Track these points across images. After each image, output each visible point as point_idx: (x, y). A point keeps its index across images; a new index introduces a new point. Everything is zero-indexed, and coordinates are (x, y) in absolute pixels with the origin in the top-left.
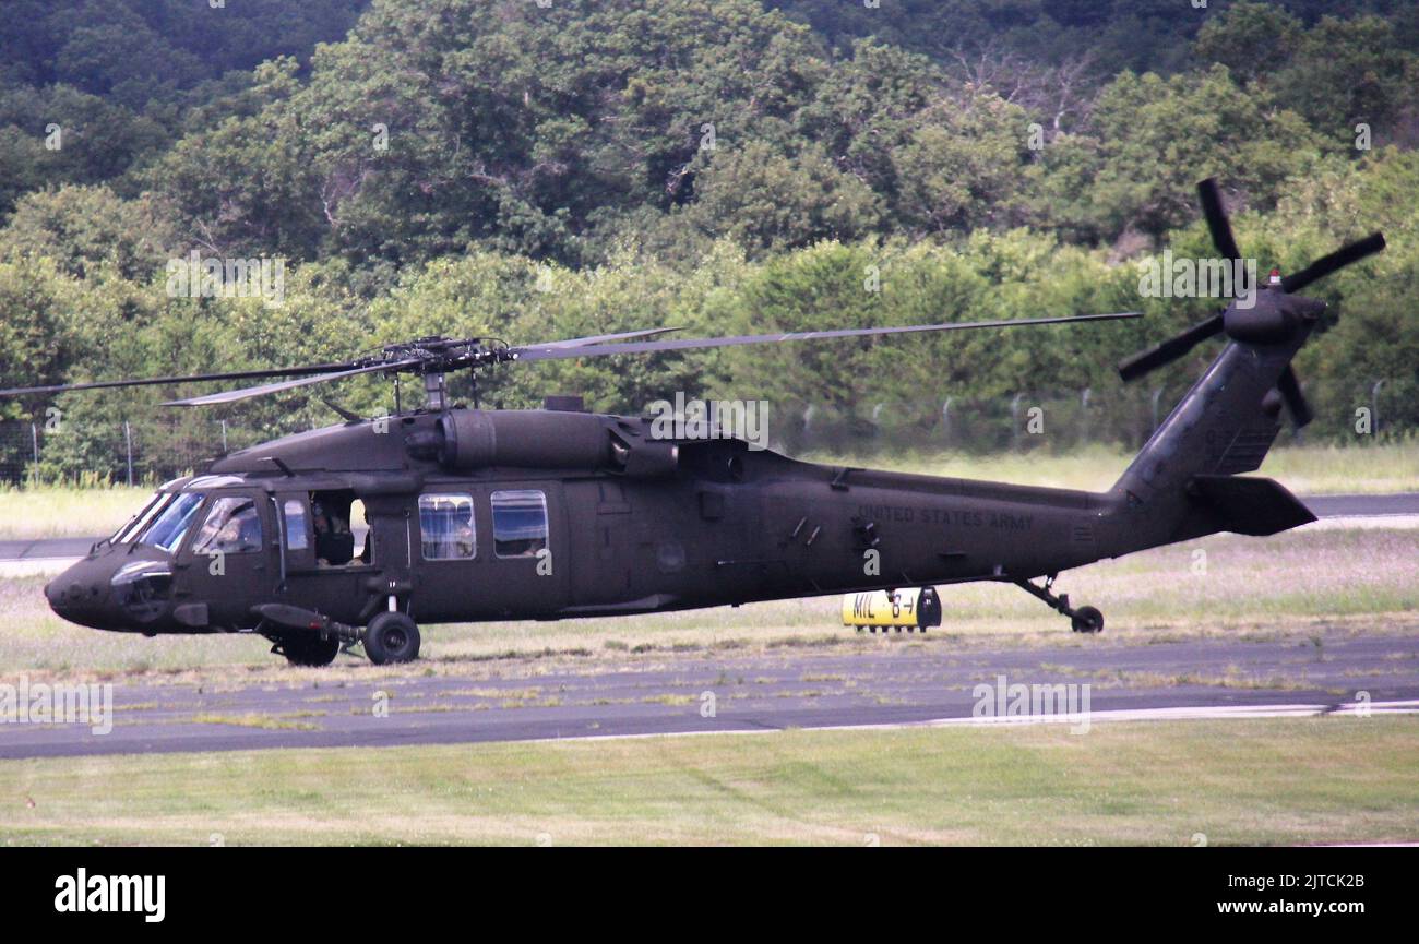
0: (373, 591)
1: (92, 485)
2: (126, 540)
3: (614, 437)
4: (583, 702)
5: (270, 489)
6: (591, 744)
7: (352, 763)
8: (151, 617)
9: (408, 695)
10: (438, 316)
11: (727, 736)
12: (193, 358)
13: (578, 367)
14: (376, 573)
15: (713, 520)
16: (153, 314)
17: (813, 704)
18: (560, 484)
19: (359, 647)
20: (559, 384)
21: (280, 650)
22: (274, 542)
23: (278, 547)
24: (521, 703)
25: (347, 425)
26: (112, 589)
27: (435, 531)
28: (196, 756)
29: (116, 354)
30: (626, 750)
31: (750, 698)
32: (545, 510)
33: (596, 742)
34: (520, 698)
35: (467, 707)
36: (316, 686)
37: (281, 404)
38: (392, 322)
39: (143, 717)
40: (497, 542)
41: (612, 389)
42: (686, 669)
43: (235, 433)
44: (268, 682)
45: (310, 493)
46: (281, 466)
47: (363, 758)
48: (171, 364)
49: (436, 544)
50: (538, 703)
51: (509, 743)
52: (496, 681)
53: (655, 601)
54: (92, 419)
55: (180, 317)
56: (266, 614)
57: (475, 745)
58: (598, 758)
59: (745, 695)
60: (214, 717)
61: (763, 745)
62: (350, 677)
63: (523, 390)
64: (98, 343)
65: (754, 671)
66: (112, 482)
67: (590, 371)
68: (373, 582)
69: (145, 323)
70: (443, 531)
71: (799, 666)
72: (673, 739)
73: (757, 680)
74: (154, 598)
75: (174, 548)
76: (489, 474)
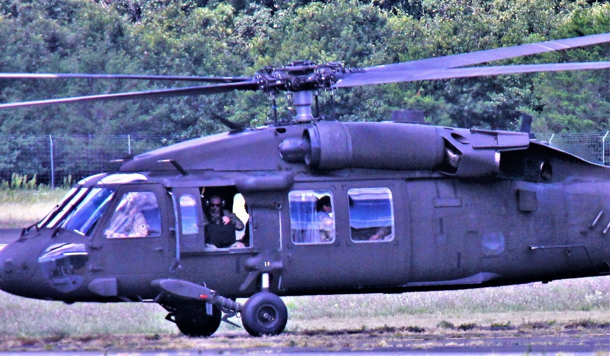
0: (251, 269)
1: (21, 186)
2: (50, 225)
3: (447, 144)
5: (168, 185)
8: (70, 288)
10: (304, 52)
13: (418, 97)
14: (254, 255)
15: (527, 213)
16: (73, 47)
18: (404, 182)
21: (173, 318)
22: (171, 229)
23: (173, 233)
25: (231, 133)
26: (39, 266)
27: (302, 220)
32: (391, 204)
37: (176, 123)
38: (267, 57)
40: (352, 228)
42: (500, 345)
45: (201, 189)
46: (177, 167)
48: (88, 88)
49: (303, 231)
53: (480, 277)
54: (21, 132)
55: (95, 50)
56: (163, 287)
65: (556, 347)
66: (38, 183)
67: (428, 100)
68: (252, 261)
69: (66, 54)
70: (309, 220)
74: (73, 273)
76: (345, 174)
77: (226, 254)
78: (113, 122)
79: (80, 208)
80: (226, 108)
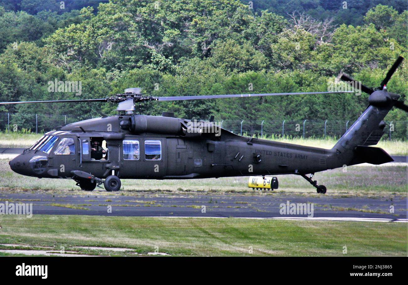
0: (108, 168)
1: (25, 132)
2: (34, 149)
3: (182, 125)
4: (169, 206)
5: (78, 136)
6: (170, 219)
7: (98, 220)
8: (41, 173)
9: (116, 201)
11: (211, 218)
12: (57, 96)
13: (173, 105)
14: (109, 163)
15: (211, 152)
16: (46, 82)
17: (238, 210)
18: (165, 139)
19: (102, 185)
20: (167, 110)
21: (79, 184)
22: (79, 152)
23: (80, 153)
24: (150, 205)
25: (102, 118)
26: (29, 163)
27: (127, 151)
28: (51, 216)
29: (34, 93)
30: (181, 221)
31: (219, 207)
32: (161, 146)
33: (172, 218)
34: (150, 204)
35: (134, 206)
36: (89, 197)
39: (36, 203)
41: (183, 112)
42: (200, 198)
43: (69, 119)
44: (74, 195)
45: (90, 138)
46: (82, 129)
47: (101, 219)
48: (51, 97)
49: (127, 155)
50: (155, 206)
51: (146, 217)
52: (143, 198)
53: (192, 175)
54: (26, 113)
56: (75, 174)
57: (135, 217)
58: (172, 223)
59: (217, 207)
60: (57, 204)
61: (222, 222)
62: (99, 195)
63: (156, 111)
64: (29, 90)
65: (221, 200)
66: (31, 132)
67: (177, 106)
68: (108, 165)
69: (43, 84)
70: (130, 151)
71: (234, 198)
72: (195, 218)
73: (221, 202)
74: (42, 167)
75: (49, 152)
76: (144, 135)
77: (99, 162)
78: (60, 110)
79: (45, 143)
80: (102, 107)
